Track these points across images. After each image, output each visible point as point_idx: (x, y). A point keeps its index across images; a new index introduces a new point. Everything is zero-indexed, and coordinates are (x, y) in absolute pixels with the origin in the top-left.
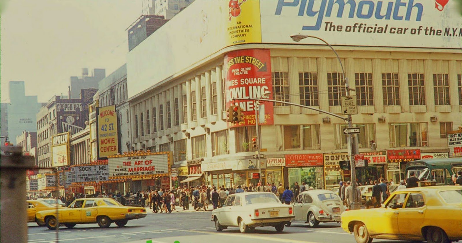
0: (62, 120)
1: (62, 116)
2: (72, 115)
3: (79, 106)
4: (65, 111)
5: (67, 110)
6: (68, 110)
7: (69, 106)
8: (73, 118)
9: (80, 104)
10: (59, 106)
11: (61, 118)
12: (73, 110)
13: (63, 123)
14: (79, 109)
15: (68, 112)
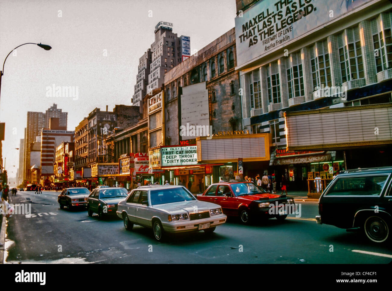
0: (101, 127)
1: (101, 124)
2: (109, 123)
3: (114, 116)
4: (103, 120)
5: (104, 119)
6: (106, 119)
7: (106, 116)
8: (109, 125)
9: (114, 115)
10: (99, 116)
11: (100, 124)
12: (109, 120)
13: (101, 128)
14: (114, 119)
15: (105, 121)
